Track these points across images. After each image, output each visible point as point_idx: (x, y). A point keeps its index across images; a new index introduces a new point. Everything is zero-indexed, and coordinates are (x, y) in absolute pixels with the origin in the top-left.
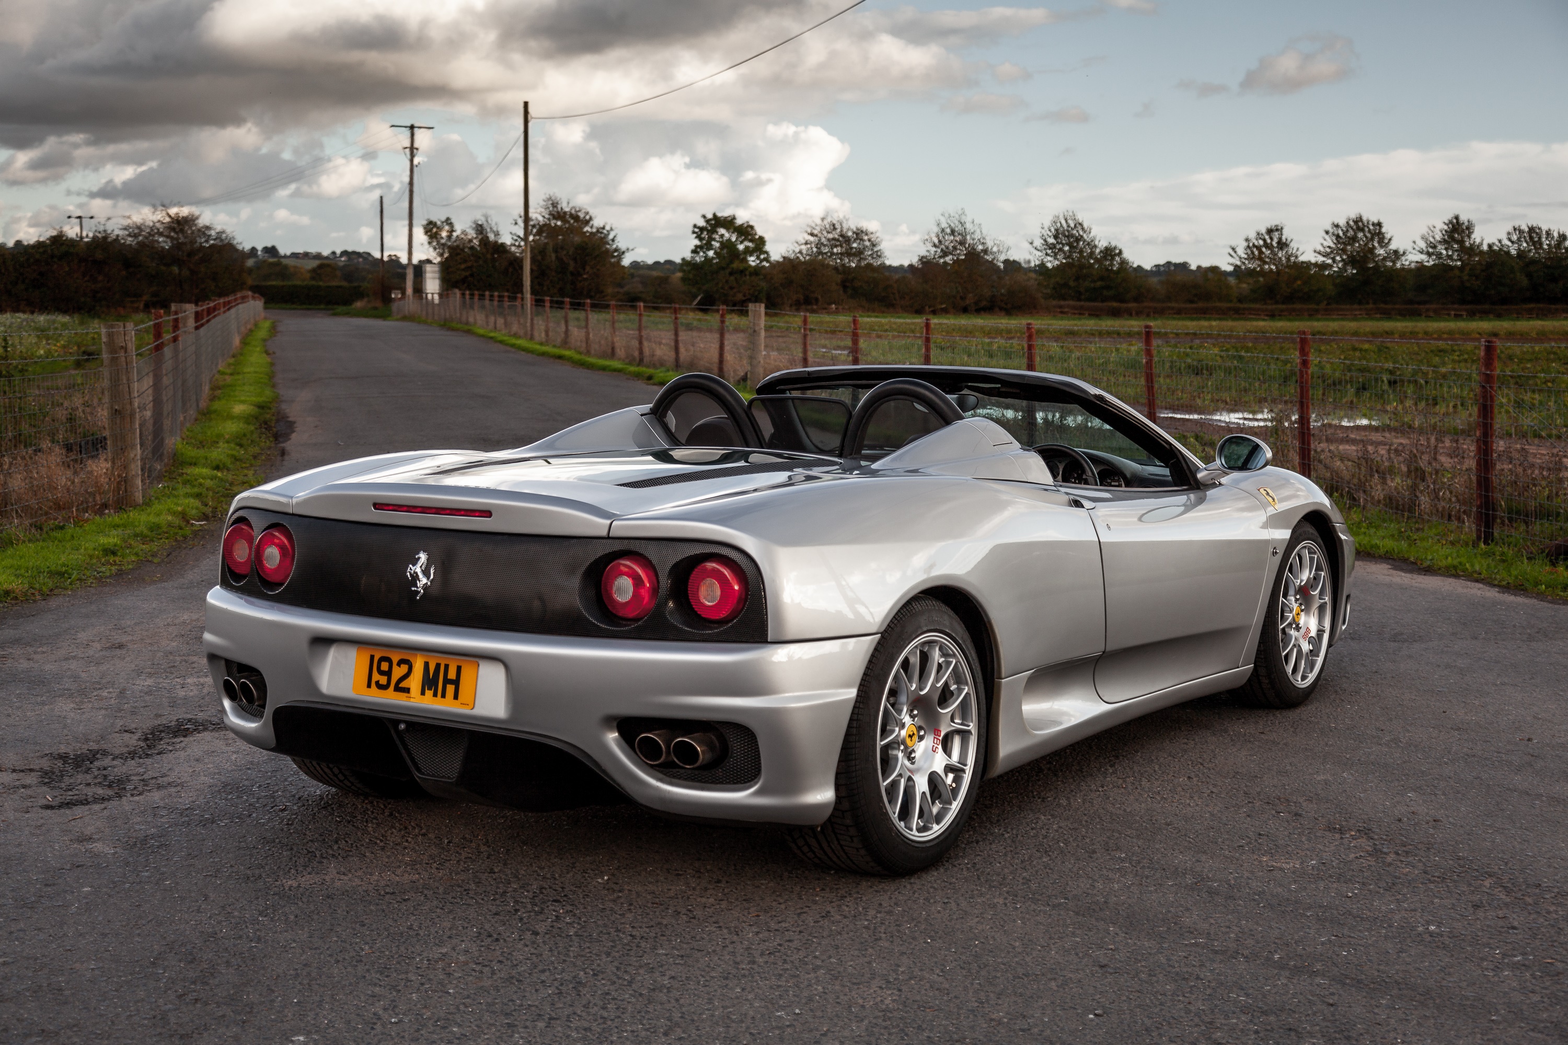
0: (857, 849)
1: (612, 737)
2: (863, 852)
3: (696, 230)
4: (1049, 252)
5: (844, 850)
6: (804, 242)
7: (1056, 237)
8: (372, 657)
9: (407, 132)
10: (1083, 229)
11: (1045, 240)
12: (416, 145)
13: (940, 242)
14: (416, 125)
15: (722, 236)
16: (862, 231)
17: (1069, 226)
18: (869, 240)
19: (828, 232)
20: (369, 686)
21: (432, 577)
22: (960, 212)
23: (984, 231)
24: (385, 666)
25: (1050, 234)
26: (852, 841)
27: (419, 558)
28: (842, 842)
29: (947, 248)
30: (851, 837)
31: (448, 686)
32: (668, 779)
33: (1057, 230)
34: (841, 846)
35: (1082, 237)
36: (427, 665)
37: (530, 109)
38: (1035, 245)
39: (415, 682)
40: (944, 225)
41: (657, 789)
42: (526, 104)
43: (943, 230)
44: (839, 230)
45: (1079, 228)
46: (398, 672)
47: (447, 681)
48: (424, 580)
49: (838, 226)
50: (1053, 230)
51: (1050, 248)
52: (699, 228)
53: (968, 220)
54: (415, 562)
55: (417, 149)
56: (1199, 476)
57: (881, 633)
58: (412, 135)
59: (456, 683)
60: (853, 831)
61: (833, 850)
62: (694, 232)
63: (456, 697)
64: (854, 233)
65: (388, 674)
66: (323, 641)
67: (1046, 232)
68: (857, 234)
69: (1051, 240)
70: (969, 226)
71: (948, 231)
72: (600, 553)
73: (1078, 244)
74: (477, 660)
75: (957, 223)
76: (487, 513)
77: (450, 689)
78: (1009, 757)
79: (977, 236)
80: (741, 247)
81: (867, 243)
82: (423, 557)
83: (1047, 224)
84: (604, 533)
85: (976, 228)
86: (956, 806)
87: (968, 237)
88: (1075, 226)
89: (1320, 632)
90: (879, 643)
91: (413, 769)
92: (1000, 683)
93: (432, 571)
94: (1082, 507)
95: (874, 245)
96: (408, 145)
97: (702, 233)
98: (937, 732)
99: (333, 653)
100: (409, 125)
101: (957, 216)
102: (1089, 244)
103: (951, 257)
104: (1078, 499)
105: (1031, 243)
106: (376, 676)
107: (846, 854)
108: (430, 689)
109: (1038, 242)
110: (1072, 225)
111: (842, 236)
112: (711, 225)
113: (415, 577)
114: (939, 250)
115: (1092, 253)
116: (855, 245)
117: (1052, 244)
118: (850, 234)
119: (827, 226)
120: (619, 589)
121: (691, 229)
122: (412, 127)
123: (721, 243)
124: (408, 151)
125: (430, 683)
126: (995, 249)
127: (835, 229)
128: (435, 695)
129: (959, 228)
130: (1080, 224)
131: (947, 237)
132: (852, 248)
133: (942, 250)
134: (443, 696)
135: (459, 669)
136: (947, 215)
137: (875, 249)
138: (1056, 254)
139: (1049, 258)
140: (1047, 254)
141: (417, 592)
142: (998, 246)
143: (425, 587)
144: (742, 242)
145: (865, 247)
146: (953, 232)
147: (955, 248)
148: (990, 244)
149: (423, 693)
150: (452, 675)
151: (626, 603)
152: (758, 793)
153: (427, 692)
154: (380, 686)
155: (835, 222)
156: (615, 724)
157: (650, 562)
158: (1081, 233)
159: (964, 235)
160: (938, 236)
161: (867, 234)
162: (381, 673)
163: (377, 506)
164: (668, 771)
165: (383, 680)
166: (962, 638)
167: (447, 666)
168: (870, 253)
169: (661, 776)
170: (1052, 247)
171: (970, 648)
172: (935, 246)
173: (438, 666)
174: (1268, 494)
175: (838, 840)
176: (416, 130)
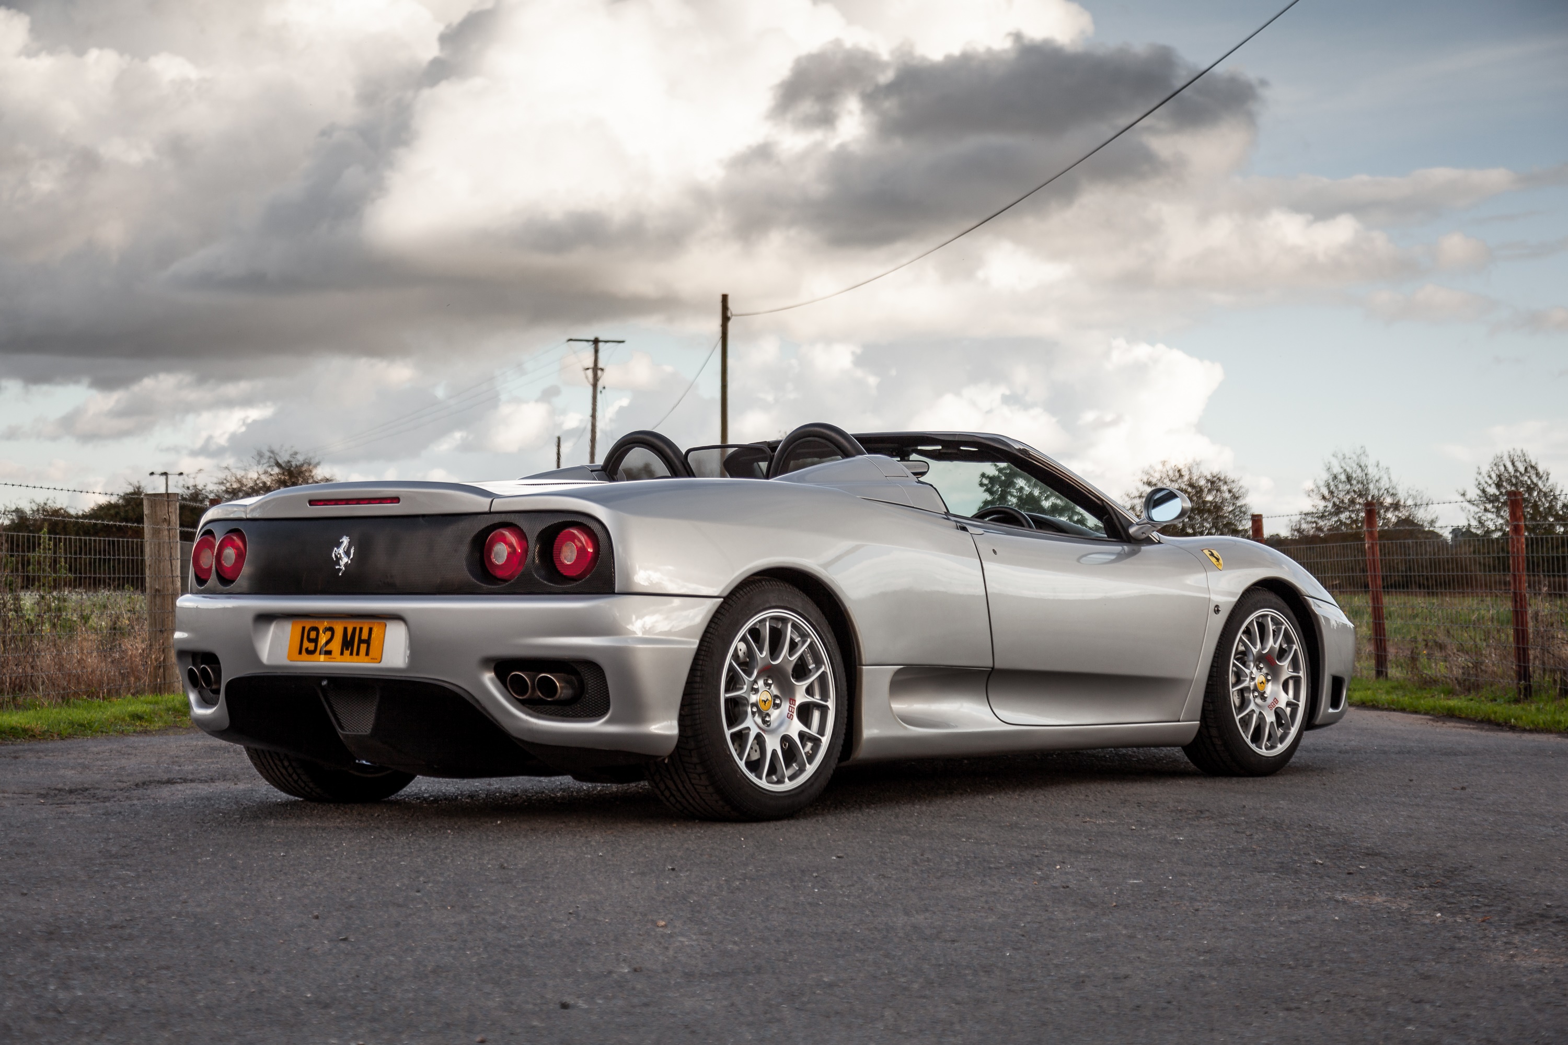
0: (706, 787)
1: (488, 678)
2: (710, 789)
3: (986, 481)
4: (1489, 506)
5: (695, 789)
6: (1137, 494)
7: (1498, 486)
8: (304, 628)
9: (590, 348)
10: (1537, 474)
11: (1484, 491)
12: (600, 365)
13: (1331, 493)
14: (601, 338)
15: (1021, 489)
16: (1219, 479)
17: (1516, 471)
18: (1230, 491)
19: (1172, 481)
20: (300, 653)
21: (352, 556)
22: (1359, 451)
23: (1393, 478)
24: (313, 635)
25: (1490, 482)
26: (700, 779)
27: (342, 542)
28: (693, 781)
29: (1342, 501)
30: (699, 775)
31: (362, 645)
32: (536, 714)
33: (1499, 476)
34: (693, 785)
35: (1536, 485)
36: (345, 629)
37: (731, 304)
38: (1468, 497)
39: (336, 646)
40: (1337, 469)
41: (526, 721)
42: (725, 298)
43: (1335, 477)
44: (1186, 478)
45: (1532, 472)
46: (323, 639)
47: (361, 641)
48: (345, 560)
49: (1185, 473)
50: (1494, 476)
51: (1490, 501)
52: (988, 477)
53: (1370, 462)
54: (339, 545)
55: (602, 370)
56: (1132, 530)
57: (724, 598)
58: (596, 351)
59: (368, 642)
60: (700, 769)
61: (687, 791)
62: (981, 485)
63: (367, 654)
64: (1208, 481)
65: (316, 641)
66: (265, 618)
67: (1484, 479)
68: (1213, 483)
69: (1492, 490)
70: (1372, 472)
71: (1343, 477)
72: (483, 526)
73: (1530, 494)
74: (385, 621)
75: (1355, 466)
76: (396, 500)
77: (363, 647)
78: (874, 741)
79: (1384, 484)
80: (1046, 504)
81: (1227, 495)
82: (345, 541)
83: (1485, 469)
84: (487, 509)
85: (1382, 473)
86: (810, 769)
87: (1371, 486)
88: (1526, 469)
89: (1293, 706)
90: (721, 606)
91: (337, 727)
92: (861, 670)
93: (352, 551)
94: (967, 531)
95: (1236, 498)
96: (591, 365)
97: (993, 486)
98: (792, 700)
99: (273, 629)
100: (592, 338)
101: (1355, 457)
102: (1545, 495)
103: (1347, 514)
104: (965, 525)
105: (1464, 495)
106: (306, 644)
107: (698, 793)
108: (347, 649)
109: (1473, 493)
110: (1522, 469)
111: (1191, 485)
112: (1005, 475)
113: (339, 559)
114: (1330, 505)
115: (1551, 508)
116: (1209, 498)
117: (1494, 495)
118: (1202, 482)
119: (1171, 473)
120: (497, 554)
121: (978, 480)
122: (596, 341)
123: (1020, 498)
124: (590, 373)
125: (347, 644)
126: (1410, 502)
127: (1181, 476)
128: (351, 654)
129: (1357, 474)
130: (1532, 467)
131: (1341, 486)
132: (1205, 502)
133: (1334, 504)
134: (358, 654)
135: (371, 630)
136: (1340, 456)
137: (1239, 504)
138: (1498, 509)
139: (1490, 515)
140: (1486, 510)
141: (340, 570)
142: (1414, 498)
143: (346, 565)
144: (1047, 498)
145: (1224, 500)
146: (1349, 479)
147: (1352, 502)
148: (1402, 496)
149: (342, 653)
150: (365, 636)
151: (502, 565)
152: (608, 722)
153: (345, 652)
154: (309, 652)
155: (1180, 467)
156: (493, 665)
157: (522, 530)
158: (1535, 479)
159: (1365, 483)
160: (1328, 486)
161: (1225, 483)
162: (310, 640)
163: (312, 502)
164: (532, 705)
165: (311, 646)
166: (816, 621)
167: (361, 629)
168: (1231, 509)
169: (531, 712)
170: (1493, 499)
171: (825, 629)
172: (1324, 498)
173: (354, 629)
174: (1212, 555)
175: (689, 779)
176: (601, 345)
